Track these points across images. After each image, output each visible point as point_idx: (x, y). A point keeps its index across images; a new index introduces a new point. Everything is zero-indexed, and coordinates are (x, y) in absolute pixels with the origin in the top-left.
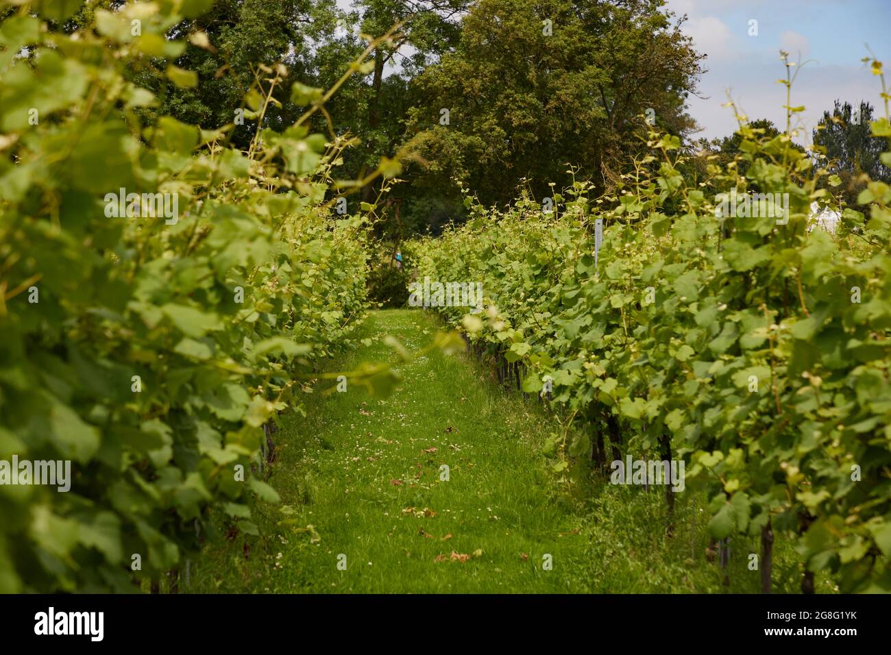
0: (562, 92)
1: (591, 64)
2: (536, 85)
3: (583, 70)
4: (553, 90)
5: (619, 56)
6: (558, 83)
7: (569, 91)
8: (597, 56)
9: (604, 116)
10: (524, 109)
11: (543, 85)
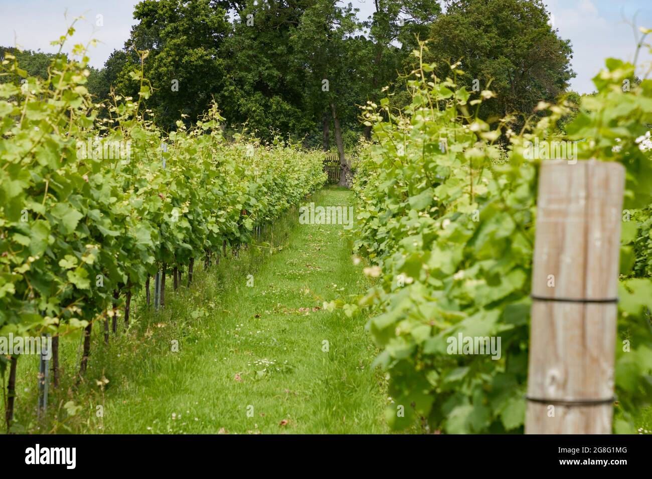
0: (485, 72)
1: (502, 54)
2: (470, 66)
3: (497, 59)
4: (480, 70)
5: (518, 51)
6: (483, 66)
7: (489, 71)
8: (505, 50)
9: (508, 86)
10: (463, 80)
11: (474, 67)
